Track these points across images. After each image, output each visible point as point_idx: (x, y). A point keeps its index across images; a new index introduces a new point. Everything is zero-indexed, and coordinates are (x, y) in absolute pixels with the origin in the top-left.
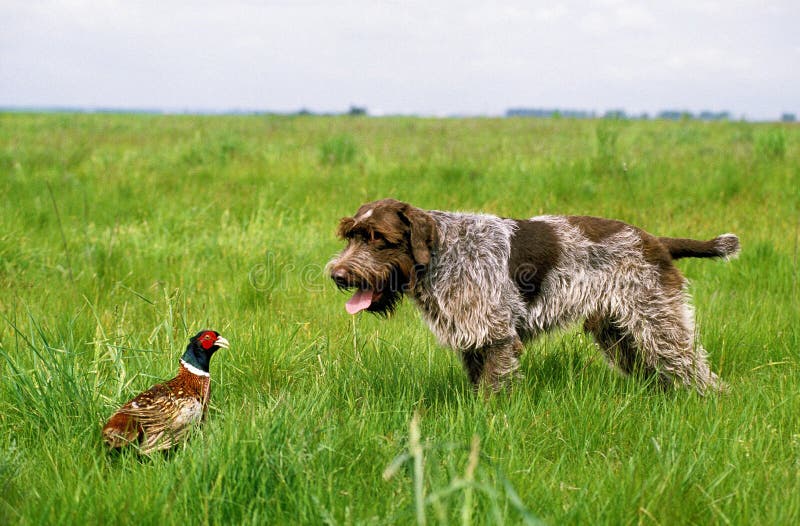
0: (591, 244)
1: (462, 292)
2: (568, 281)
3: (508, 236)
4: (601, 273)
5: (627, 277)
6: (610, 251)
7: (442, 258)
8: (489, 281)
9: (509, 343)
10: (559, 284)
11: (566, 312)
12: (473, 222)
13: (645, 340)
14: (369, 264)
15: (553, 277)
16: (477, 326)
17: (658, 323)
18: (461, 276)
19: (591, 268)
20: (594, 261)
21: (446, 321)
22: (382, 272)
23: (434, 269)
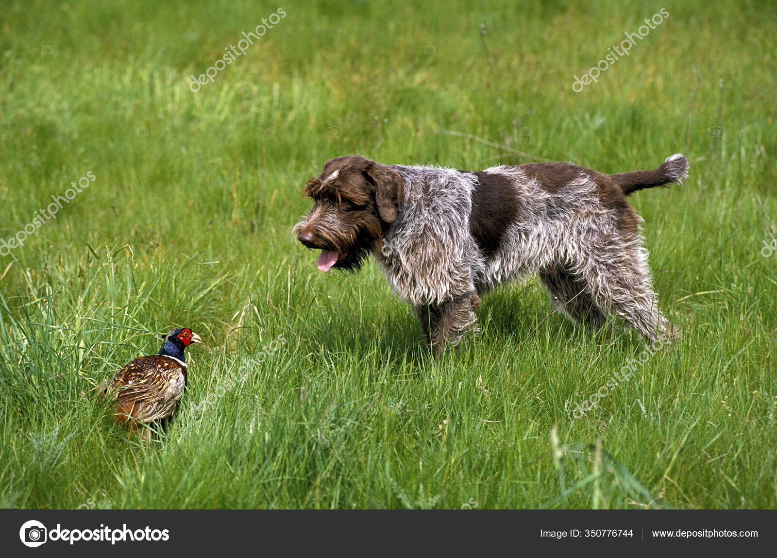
0: (548, 196)
1: (425, 248)
2: (527, 235)
3: (469, 192)
4: (558, 223)
5: (585, 224)
6: (567, 201)
7: (406, 215)
8: (452, 237)
9: (468, 297)
10: (518, 239)
11: (523, 265)
12: (436, 177)
13: (600, 285)
14: (335, 227)
15: (512, 232)
16: (439, 282)
17: (615, 268)
18: (424, 231)
19: (549, 219)
20: (551, 212)
21: (407, 275)
22: (348, 235)
23: (398, 225)
